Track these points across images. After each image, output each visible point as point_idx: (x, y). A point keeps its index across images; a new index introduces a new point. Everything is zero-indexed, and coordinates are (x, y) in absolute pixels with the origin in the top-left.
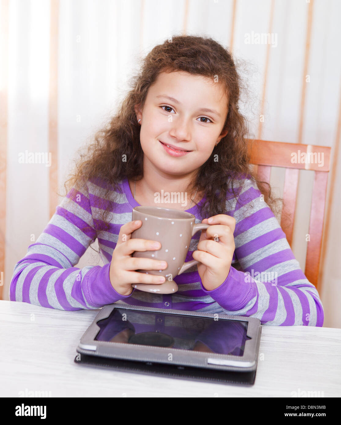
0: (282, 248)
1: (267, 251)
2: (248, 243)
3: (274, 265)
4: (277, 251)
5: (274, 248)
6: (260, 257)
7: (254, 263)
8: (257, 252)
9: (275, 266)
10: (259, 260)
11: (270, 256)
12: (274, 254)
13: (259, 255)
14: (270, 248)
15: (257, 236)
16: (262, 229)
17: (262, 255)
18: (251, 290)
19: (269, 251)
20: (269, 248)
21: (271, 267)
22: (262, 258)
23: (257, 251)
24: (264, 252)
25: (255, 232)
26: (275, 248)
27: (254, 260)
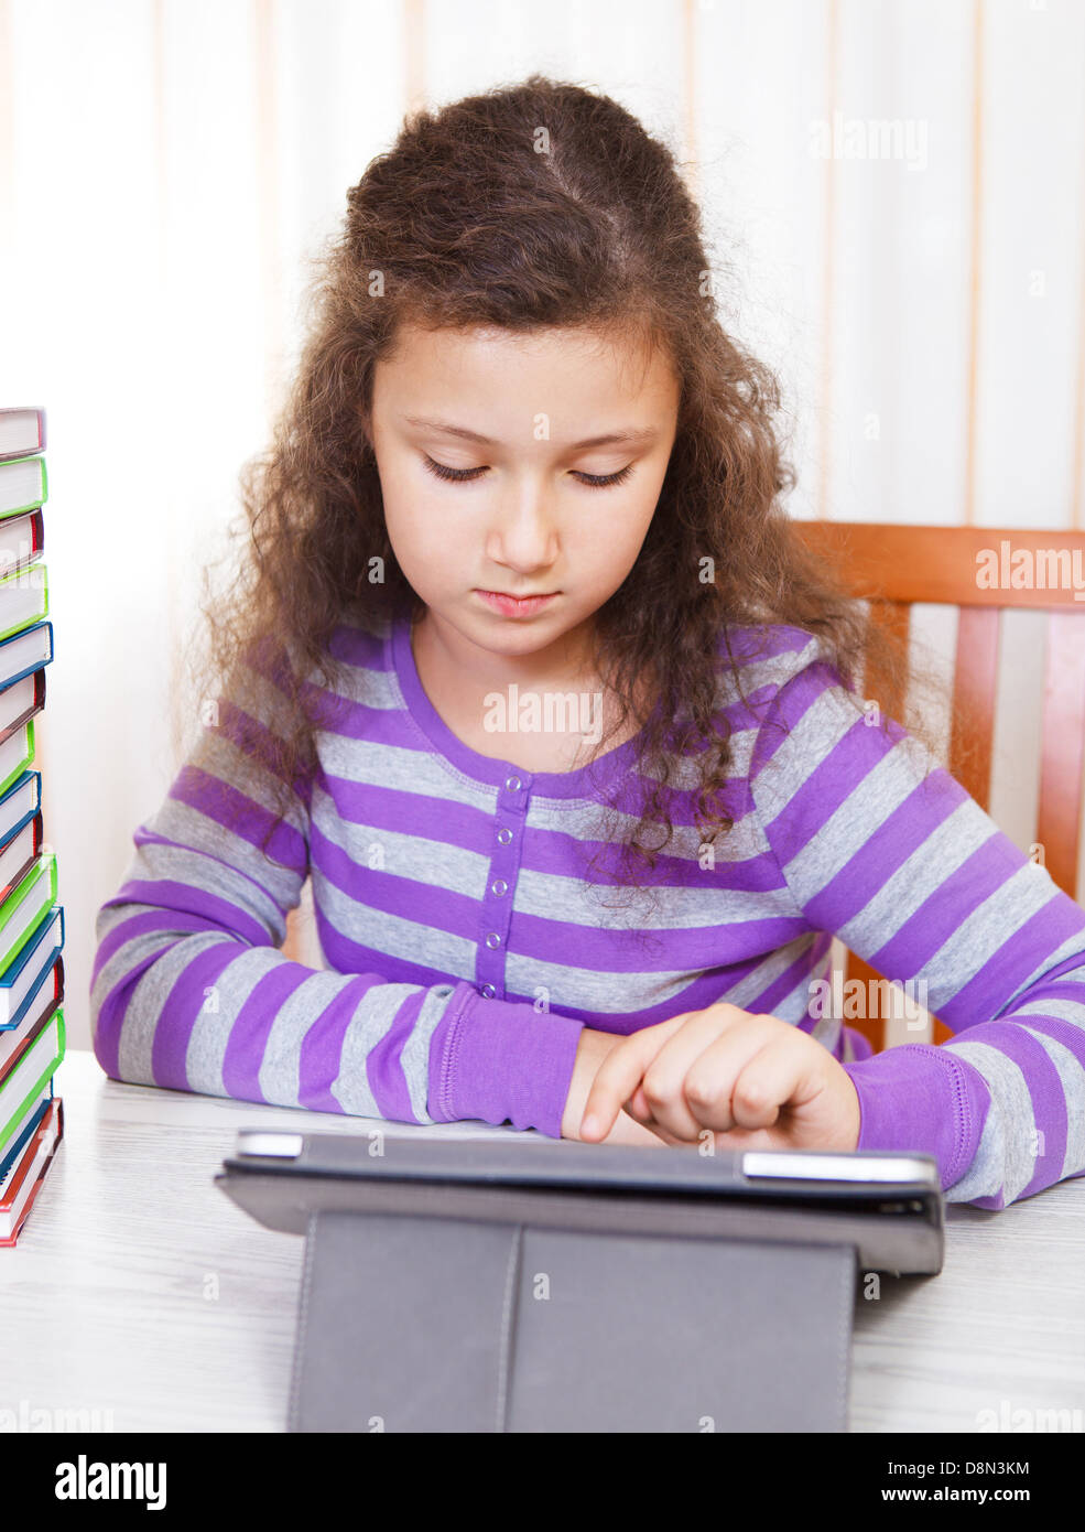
0: (971, 843)
1: (925, 872)
2: (849, 864)
3: (969, 913)
4: (960, 862)
5: (946, 853)
6: (910, 903)
7: (897, 927)
8: (893, 886)
9: (974, 915)
10: (910, 915)
11: (942, 885)
12: (953, 875)
13: (905, 894)
14: (930, 858)
15: (870, 832)
16: (877, 801)
17: (913, 892)
18: (957, 1077)
19: (933, 870)
20: (926, 860)
21: (961, 924)
22: (919, 903)
23: (891, 881)
24: (915, 878)
25: (857, 820)
26: (949, 850)
27: (895, 918)
